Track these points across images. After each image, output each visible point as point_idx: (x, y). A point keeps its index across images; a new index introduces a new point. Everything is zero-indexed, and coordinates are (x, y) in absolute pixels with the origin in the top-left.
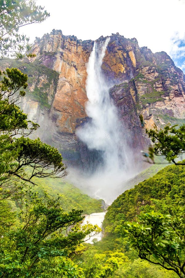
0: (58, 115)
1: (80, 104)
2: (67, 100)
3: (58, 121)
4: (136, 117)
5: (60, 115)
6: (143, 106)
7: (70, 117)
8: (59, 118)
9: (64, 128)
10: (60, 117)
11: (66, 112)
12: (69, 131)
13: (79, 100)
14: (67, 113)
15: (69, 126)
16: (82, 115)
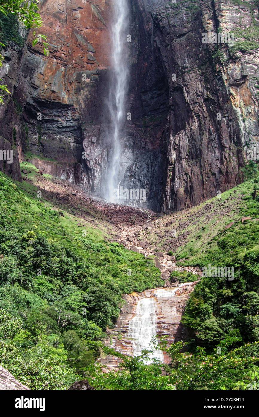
0: (37, 62)
1: (86, 41)
2: (57, 29)
3: (36, 75)
4: (212, 78)
5: (42, 63)
6: (230, 55)
7: (63, 69)
8: (39, 70)
9: (49, 91)
10: (41, 65)
11: (55, 57)
12: (60, 100)
13: (84, 31)
14: (57, 59)
15: (60, 88)
16: (90, 65)
